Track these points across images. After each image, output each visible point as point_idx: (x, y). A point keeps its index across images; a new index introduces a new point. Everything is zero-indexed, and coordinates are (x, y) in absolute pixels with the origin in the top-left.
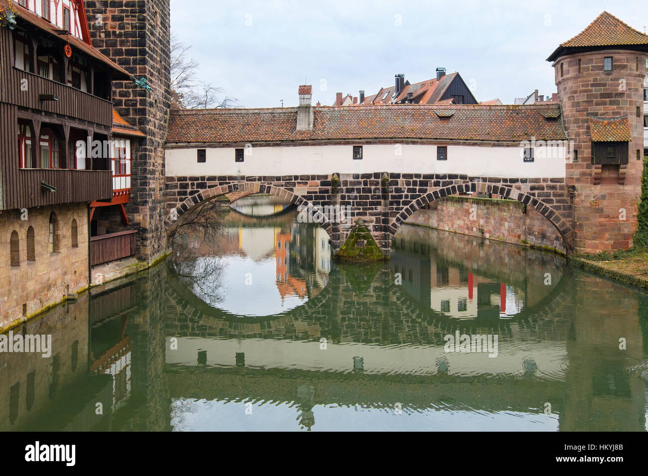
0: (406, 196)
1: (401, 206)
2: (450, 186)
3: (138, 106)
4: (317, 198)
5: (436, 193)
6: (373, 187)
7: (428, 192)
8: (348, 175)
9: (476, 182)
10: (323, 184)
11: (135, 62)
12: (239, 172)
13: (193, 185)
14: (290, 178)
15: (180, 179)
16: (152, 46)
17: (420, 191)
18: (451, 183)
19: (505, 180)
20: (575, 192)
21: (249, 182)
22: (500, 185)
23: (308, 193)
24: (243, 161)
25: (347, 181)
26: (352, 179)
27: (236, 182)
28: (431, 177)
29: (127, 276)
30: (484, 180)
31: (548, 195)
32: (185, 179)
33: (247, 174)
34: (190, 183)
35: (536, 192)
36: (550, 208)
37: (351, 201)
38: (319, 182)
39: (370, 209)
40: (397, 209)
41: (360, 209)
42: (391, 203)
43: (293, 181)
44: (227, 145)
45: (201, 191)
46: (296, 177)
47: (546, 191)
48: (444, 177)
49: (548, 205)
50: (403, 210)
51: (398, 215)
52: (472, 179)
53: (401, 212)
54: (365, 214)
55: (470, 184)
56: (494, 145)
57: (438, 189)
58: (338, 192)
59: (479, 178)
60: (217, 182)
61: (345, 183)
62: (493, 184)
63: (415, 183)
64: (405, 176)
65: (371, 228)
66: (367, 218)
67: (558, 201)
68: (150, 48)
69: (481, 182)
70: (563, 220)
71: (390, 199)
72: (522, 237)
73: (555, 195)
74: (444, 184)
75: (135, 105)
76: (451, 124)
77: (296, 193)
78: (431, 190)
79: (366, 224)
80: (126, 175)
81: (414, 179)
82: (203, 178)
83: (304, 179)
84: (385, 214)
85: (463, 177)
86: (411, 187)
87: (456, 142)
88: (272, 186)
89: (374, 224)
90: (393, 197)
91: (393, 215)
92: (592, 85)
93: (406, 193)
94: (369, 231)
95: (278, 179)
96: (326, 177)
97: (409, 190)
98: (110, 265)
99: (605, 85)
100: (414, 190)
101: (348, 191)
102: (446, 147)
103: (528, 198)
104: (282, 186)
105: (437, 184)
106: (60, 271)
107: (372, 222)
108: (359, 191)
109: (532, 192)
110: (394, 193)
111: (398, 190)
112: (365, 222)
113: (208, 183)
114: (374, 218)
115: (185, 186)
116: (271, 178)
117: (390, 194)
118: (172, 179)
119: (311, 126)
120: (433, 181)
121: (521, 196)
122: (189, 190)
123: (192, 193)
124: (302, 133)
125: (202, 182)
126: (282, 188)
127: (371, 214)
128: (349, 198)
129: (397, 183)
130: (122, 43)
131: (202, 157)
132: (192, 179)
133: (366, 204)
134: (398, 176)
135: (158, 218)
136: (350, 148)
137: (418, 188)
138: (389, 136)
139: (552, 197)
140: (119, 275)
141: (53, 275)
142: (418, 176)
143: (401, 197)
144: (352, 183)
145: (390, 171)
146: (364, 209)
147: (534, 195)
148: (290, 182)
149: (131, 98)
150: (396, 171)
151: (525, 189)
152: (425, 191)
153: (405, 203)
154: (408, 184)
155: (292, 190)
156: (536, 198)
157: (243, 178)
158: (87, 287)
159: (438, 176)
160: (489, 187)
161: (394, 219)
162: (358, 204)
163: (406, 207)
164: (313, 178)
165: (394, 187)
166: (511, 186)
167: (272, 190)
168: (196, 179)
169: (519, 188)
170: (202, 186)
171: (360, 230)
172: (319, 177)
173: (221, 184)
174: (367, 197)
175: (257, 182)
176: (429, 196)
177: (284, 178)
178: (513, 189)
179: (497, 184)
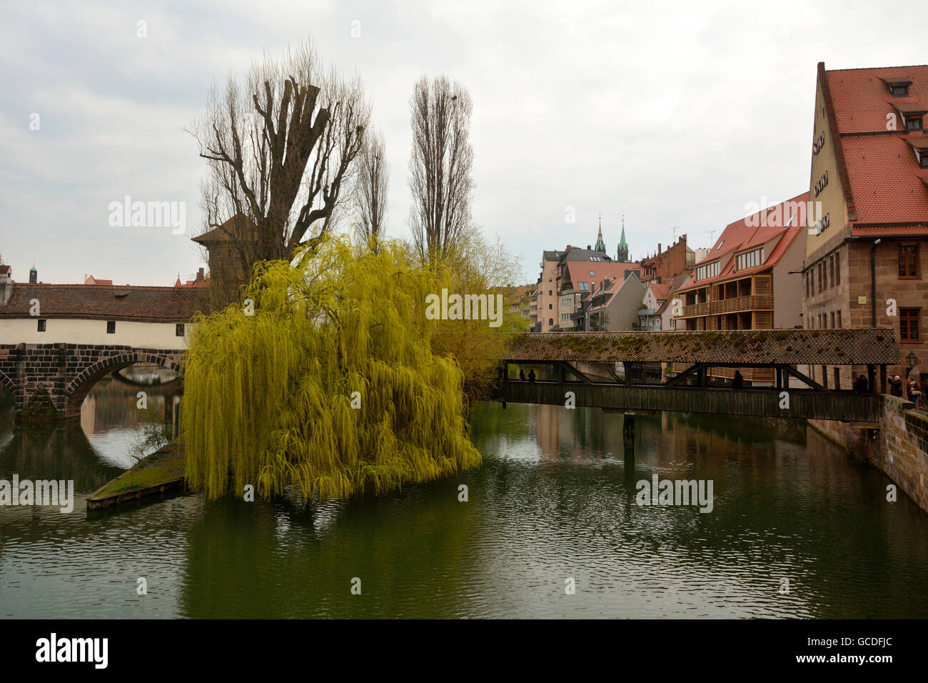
0: (81, 364)
1: (76, 373)
2: (117, 356)
4: (5, 365)
5: (104, 362)
6: (53, 356)
7: (99, 361)
8: (33, 345)
9: (138, 353)
10: (11, 352)
17: (92, 359)
18: (118, 353)
19: (161, 351)
22: (157, 355)
25: (31, 350)
26: (35, 349)
28: (101, 347)
30: (145, 350)
37: (35, 368)
38: (8, 350)
39: (50, 375)
40: (73, 375)
41: (41, 375)
42: (68, 370)
48: (112, 347)
50: (78, 376)
51: (73, 381)
52: (135, 350)
53: (76, 378)
54: (45, 379)
55: (133, 354)
56: (152, 322)
57: (107, 358)
58: (23, 360)
59: (140, 349)
61: (30, 352)
62: (151, 354)
63: (88, 353)
64: (80, 346)
65: (50, 391)
66: (47, 383)
69: (142, 353)
71: (67, 367)
74: (112, 354)
78: (101, 359)
79: (47, 388)
81: (88, 349)
84: (61, 380)
85: (128, 348)
86: (85, 356)
87: (122, 319)
89: (53, 388)
90: (69, 365)
91: (69, 380)
93: (80, 361)
94: (49, 394)
96: (14, 346)
97: (83, 359)
100: (87, 359)
101: (32, 359)
102: (115, 323)
103: (178, 367)
105: (106, 354)
107: (51, 386)
108: (41, 359)
109: (181, 361)
110: (70, 362)
111: (74, 359)
112: (45, 386)
114: (53, 383)
117: (67, 362)
120: (103, 351)
121: (173, 364)
127: (51, 380)
128: (33, 365)
129: (72, 353)
133: (46, 370)
134: (74, 346)
136: (35, 322)
137: (90, 357)
138: (67, 311)
142: (91, 346)
143: (76, 365)
144: (36, 352)
145: (67, 342)
146: (45, 375)
150: (72, 343)
151: (177, 359)
152: (96, 360)
153: (80, 370)
154: (82, 353)
159: (107, 347)
160: (148, 357)
161: (70, 384)
162: (41, 370)
164: (3, 347)
165: (71, 356)
166: (166, 357)
169: (172, 358)
171: (42, 393)
172: (8, 346)
174: (48, 365)
176: (99, 364)
178: (167, 359)
179: (155, 355)
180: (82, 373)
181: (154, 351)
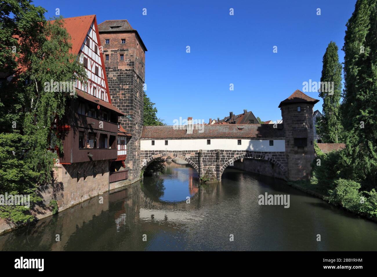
0: (226, 159)
1: (225, 162)
2: (242, 155)
3: (130, 125)
4: (194, 159)
6: (214, 155)
7: (234, 157)
8: (205, 150)
9: (252, 153)
10: (196, 154)
11: (129, 109)
12: (166, 149)
13: (150, 153)
14: (184, 151)
15: (145, 151)
16: (135, 103)
17: (231, 156)
18: (243, 154)
19: (263, 153)
20: (289, 157)
21: (170, 153)
22: (261, 154)
23: (191, 157)
24: (168, 145)
25: (205, 153)
26: (206, 152)
27: (165, 153)
28: (235, 151)
29: (124, 186)
31: (279, 158)
32: (147, 151)
33: (169, 150)
34: (149, 153)
35: (274, 157)
36: (280, 163)
37: (206, 160)
38: (195, 153)
39: (213, 163)
40: (223, 163)
41: (209, 163)
43: (185, 152)
44: (162, 139)
45: (153, 156)
46: (186, 151)
47: (278, 157)
48: (240, 151)
49: (279, 162)
50: (225, 164)
51: (223, 166)
52: (250, 152)
53: (224, 164)
54: (211, 165)
55: (250, 154)
56: (259, 139)
57: (238, 156)
58: (201, 157)
59: (253, 152)
60: (158, 153)
61: (204, 153)
62: (258, 154)
63: (229, 154)
64: (226, 151)
65: (213, 170)
66: (212, 166)
67: (283, 161)
68: (134, 104)
69: (254, 153)
70: (284, 168)
71: (220, 160)
72: (272, 174)
73: (281, 158)
74: (240, 154)
75: (129, 125)
76: (242, 132)
77: (186, 157)
79: (212, 169)
80: (124, 150)
81: (229, 152)
82: (153, 151)
83: (190, 152)
84: (218, 165)
85: (247, 151)
86: (228, 155)
87: (244, 138)
88: (178, 154)
89: (214, 169)
92: (294, 117)
94: (213, 171)
95: (180, 152)
96: (197, 151)
97: (227, 156)
98: (118, 182)
99: (298, 117)
100: (229, 156)
101: (205, 156)
102: (241, 140)
103: (271, 159)
104: (181, 154)
105: (238, 154)
106: (97, 184)
107: (214, 168)
108: (209, 156)
109: (273, 157)
110: (222, 157)
111: (223, 156)
112: (211, 168)
113: (155, 153)
114: (214, 167)
115: (147, 154)
116: (177, 151)
117: (220, 158)
118: (143, 151)
119: (192, 132)
121: (269, 158)
122: (148, 155)
123: (150, 156)
124: (189, 135)
125: (153, 153)
126: (181, 155)
127: (214, 165)
128: (205, 159)
129: (223, 154)
130: (125, 103)
131: (153, 143)
132: (150, 151)
133: (211, 161)
134: (223, 151)
135: (137, 165)
136: (206, 140)
137: (230, 155)
138: (220, 136)
139: (280, 159)
140: (120, 186)
141: (94, 186)
142: (231, 151)
143: (224, 159)
144: (207, 154)
145: (220, 149)
146: (211, 163)
147: (273, 158)
148: (184, 153)
149: (127, 122)
150: (223, 149)
151: (270, 156)
152: (233, 156)
154: (227, 154)
155: (185, 156)
156: (274, 159)
157: (167, 151)
158: (108, 190)
159: (238, 151)
161: (222, 167)
162: (209, 161)
163: (226, 163)
164: (193, 151)
165: (222, 155)
167: (178, 156)
168: (151, 151)
169: (268, 156)
170: (153, 154)
171: (210, 171)
172: (195, 151)
173: (160, 153)
174: (212, 159)
175: (172, 153)
177: (182, 151)
178: (266, 156)
179: (260, 154)
180: (227, 162)
181: (260, 153)
